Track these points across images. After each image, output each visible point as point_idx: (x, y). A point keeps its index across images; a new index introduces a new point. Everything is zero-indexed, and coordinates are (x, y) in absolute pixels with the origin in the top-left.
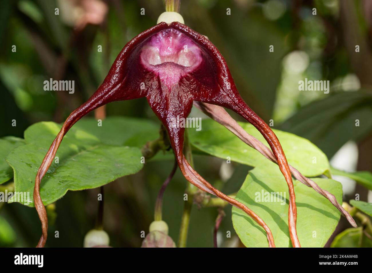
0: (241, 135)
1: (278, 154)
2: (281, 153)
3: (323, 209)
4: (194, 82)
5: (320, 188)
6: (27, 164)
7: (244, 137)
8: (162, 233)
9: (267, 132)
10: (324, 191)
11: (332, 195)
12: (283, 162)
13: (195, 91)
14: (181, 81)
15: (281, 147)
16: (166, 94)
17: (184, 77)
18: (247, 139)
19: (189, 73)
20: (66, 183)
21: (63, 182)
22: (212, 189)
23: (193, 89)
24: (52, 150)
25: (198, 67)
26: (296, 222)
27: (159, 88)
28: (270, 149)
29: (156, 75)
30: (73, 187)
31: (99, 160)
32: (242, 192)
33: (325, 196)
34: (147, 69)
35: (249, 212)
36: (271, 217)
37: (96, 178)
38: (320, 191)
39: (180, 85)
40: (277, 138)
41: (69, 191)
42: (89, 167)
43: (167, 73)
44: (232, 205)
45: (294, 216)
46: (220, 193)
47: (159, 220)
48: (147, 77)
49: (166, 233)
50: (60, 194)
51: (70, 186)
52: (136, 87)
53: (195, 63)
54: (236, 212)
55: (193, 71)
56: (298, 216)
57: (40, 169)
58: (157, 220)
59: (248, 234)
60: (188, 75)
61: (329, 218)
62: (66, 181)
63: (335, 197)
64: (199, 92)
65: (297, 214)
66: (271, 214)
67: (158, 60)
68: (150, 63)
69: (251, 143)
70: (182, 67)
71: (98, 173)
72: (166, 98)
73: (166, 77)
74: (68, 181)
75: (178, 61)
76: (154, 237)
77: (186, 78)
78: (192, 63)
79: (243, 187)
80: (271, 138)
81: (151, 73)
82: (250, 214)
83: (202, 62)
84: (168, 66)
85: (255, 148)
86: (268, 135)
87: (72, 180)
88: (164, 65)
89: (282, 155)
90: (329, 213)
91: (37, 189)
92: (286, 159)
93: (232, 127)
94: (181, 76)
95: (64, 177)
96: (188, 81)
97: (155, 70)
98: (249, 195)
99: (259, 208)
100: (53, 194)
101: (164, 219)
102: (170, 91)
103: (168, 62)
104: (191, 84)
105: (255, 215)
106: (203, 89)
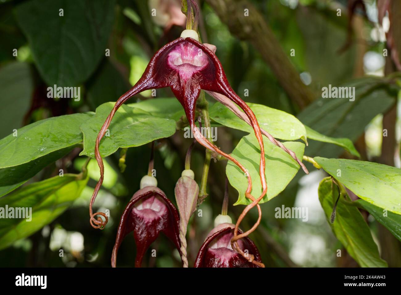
0: (236, 112)
1: (254, 125)
2: (256, 124)
3: (289, 162)
4: (202, 77)
5: (285, 148)
6: (94, 130)
7: (238, 113)
8: (189, 177)
9: (247, 110)
10: (288, 149)
11: (293, 152)
12: (257, 130)
13: (202, 83)
14: (193, 76)
15: (256, 120)
16: (183, 85)
17: (196, 73)
18: (239, 115)
19: (199, 71)
20: (118, 143)
21: (117, 142)
22: (214, 148)
23: (201, 82)
24: (108, 121)
25: (205, 67)
26: (264, 169)
27: (179, 81)
28: (250, 121)
29: (177, 72)
30: (123, 145)
31: (145, 128)
32: (236, 150)
33: (289, 153)
34: (171, 68)
35: (237, 163)
36: (254, 167)
37: (139, 140)
38: (285, 149)
39: (192, 79)
40: (254, 114)
41: (119, 148)
42: (137, 132)
43: (184, 71)
44: (228, 160)
45: (263, 166)
46: (219, 150)
47: (188, 169)
48: (171, 73)
49: (193, 178)
50: (114, 150)
51: (121, 145)
52: (163, 80)
53: (204, 64)
54: (230, 163)
55: (202, 70)
56: (266, 165)
57: (99, 134)
58: (187, 169)
59: (235, 178)
60: (199, 72)
61: (293, 168)
62: (119, 142)
63: (295, 154)
64: (204, 83)
65: (265, 164)
66: (254, 165)
67: (180, 62)
68: (175, 64)
69: (242, 118)
70: (195, 67)
71: (142, 137)
72: (183, 88)
73: (183, 74)
74: (120, 142)
75: (193, 63)
76: (183, 180)
77: (197, 75)
78: (203, 64)
79: (237, 147)
80: (250, 114)
81: (174, 71)
82: (237, 164)
83: (208, 64)
84: (186, 66)
85: (244, 121)
86: (248, 112)
87: (123, 141)
88: (183, 65)
89: (257, 126)
90: (293, 164)
91: (97, 146)
92: (259, 128)
93: (231, 107)
94: (194, 73)
95: (118, 139)
96: (198, 76)
97: (177, 68)
98: (241, 152)
99: (246, 161)
100: (109, 150)
101: (191, 169)
102: (186, 82)
103: (186, 64)
104: (200, 78)
105: (240, 165)
106: (207, 81)
